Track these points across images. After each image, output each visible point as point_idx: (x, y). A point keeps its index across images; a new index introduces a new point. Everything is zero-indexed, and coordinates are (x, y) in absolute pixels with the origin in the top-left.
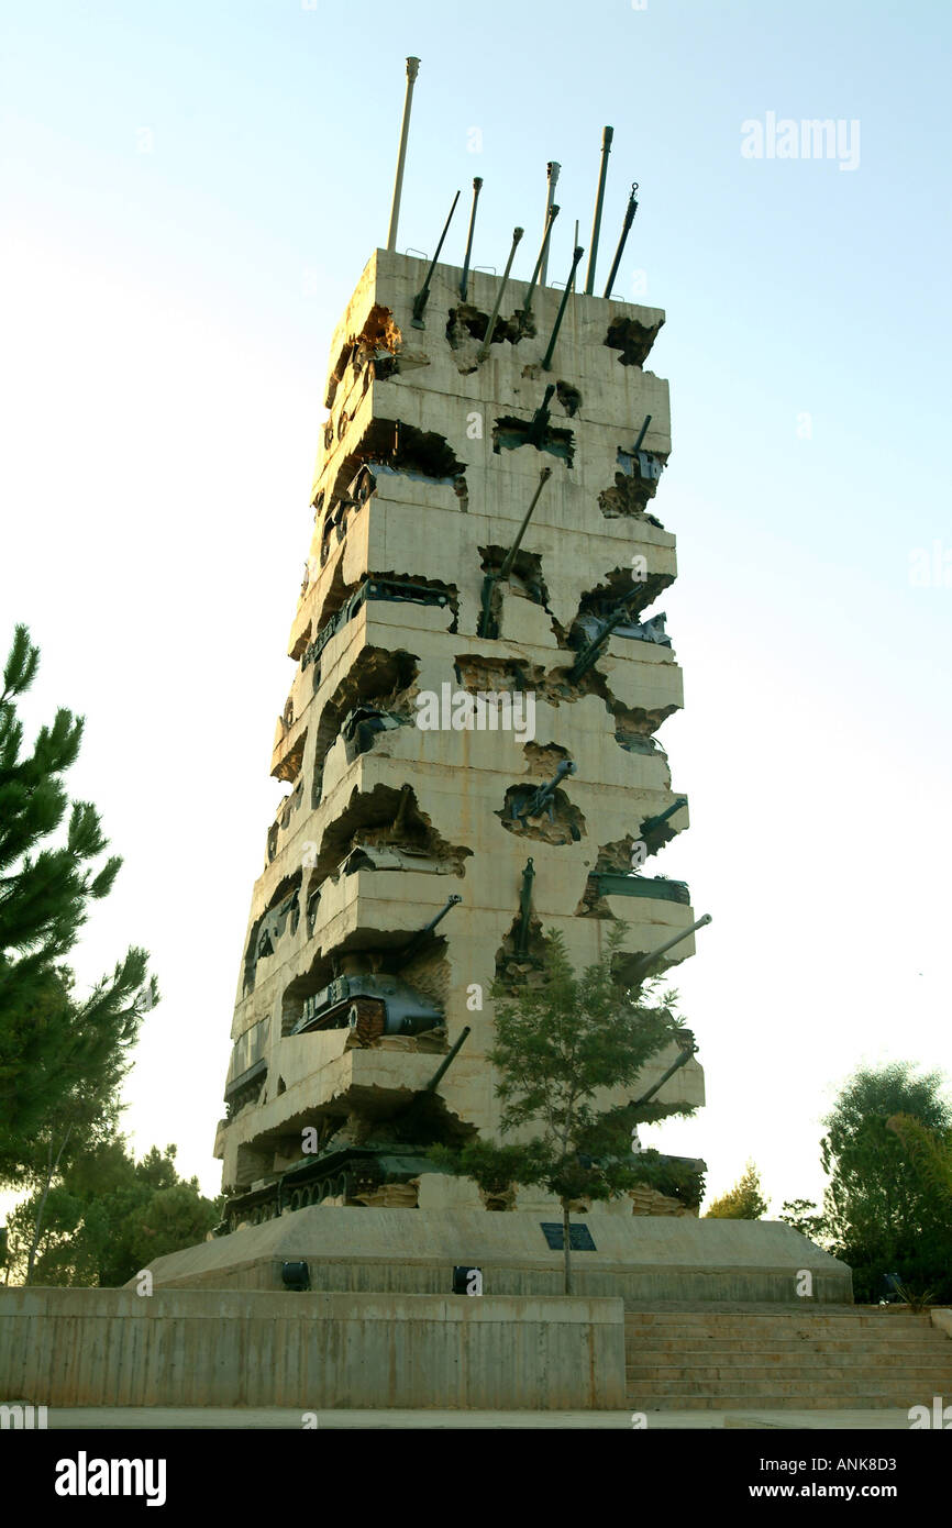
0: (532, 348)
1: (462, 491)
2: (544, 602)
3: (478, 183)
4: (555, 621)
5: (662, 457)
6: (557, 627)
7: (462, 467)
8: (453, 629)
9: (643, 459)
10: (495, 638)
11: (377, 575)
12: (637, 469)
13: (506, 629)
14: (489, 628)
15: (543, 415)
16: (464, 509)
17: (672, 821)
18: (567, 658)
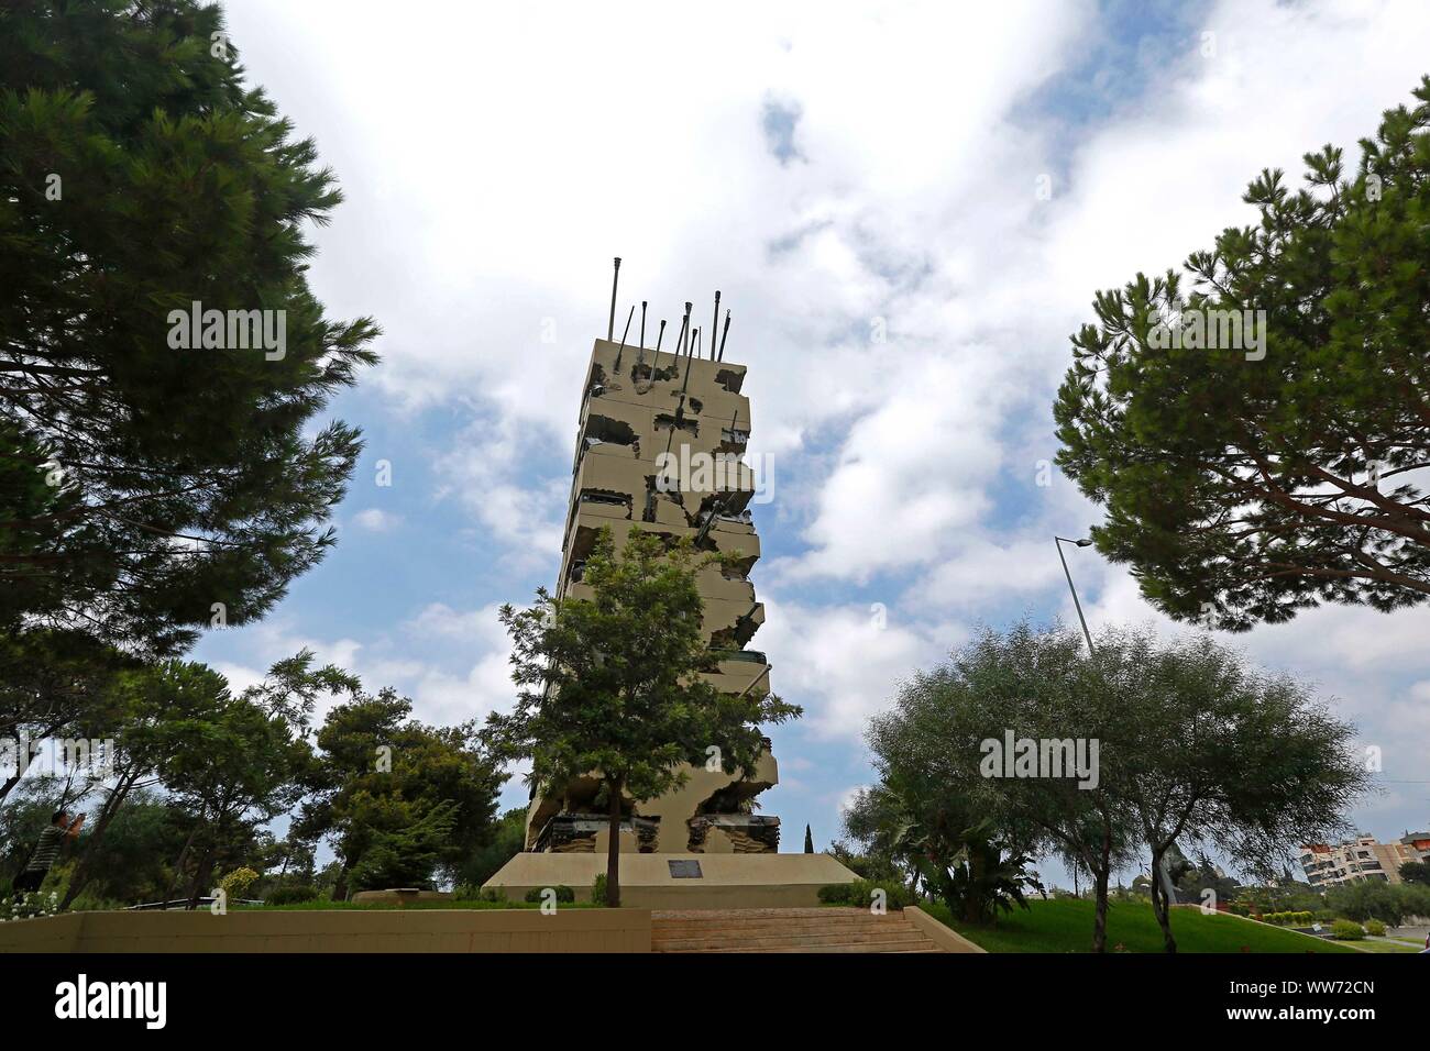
0: (676, 384)
1: (637, 449)
2: (681, 504)
3: (645, 304)
4: (686, 512)
5: (747, 434)
6: (688, 516)
7: (637, 438)
8: (629, 517)
9: (736, 435)
10: (653, 522)
11: (588, 490)
12: (733, 439)
13: (658, 517)
14: (649, 516)
15: (680, 411)
16: (637, 456)
17: (754, 617)
18: (692, 532)
